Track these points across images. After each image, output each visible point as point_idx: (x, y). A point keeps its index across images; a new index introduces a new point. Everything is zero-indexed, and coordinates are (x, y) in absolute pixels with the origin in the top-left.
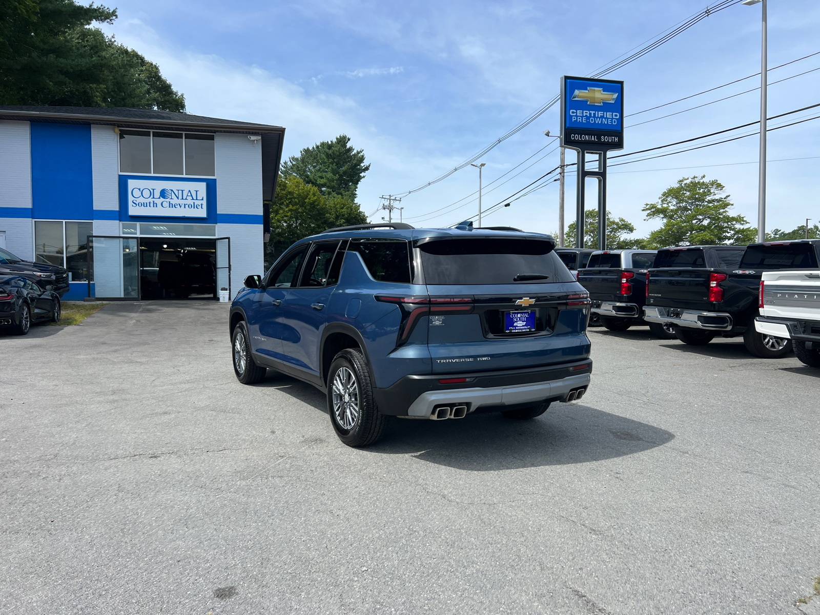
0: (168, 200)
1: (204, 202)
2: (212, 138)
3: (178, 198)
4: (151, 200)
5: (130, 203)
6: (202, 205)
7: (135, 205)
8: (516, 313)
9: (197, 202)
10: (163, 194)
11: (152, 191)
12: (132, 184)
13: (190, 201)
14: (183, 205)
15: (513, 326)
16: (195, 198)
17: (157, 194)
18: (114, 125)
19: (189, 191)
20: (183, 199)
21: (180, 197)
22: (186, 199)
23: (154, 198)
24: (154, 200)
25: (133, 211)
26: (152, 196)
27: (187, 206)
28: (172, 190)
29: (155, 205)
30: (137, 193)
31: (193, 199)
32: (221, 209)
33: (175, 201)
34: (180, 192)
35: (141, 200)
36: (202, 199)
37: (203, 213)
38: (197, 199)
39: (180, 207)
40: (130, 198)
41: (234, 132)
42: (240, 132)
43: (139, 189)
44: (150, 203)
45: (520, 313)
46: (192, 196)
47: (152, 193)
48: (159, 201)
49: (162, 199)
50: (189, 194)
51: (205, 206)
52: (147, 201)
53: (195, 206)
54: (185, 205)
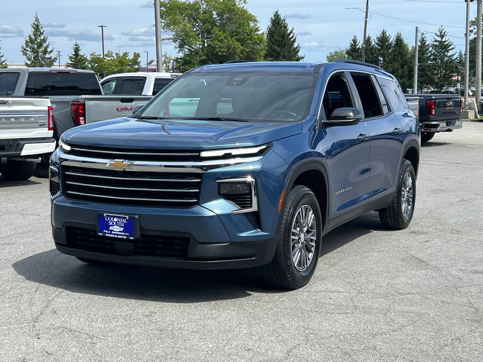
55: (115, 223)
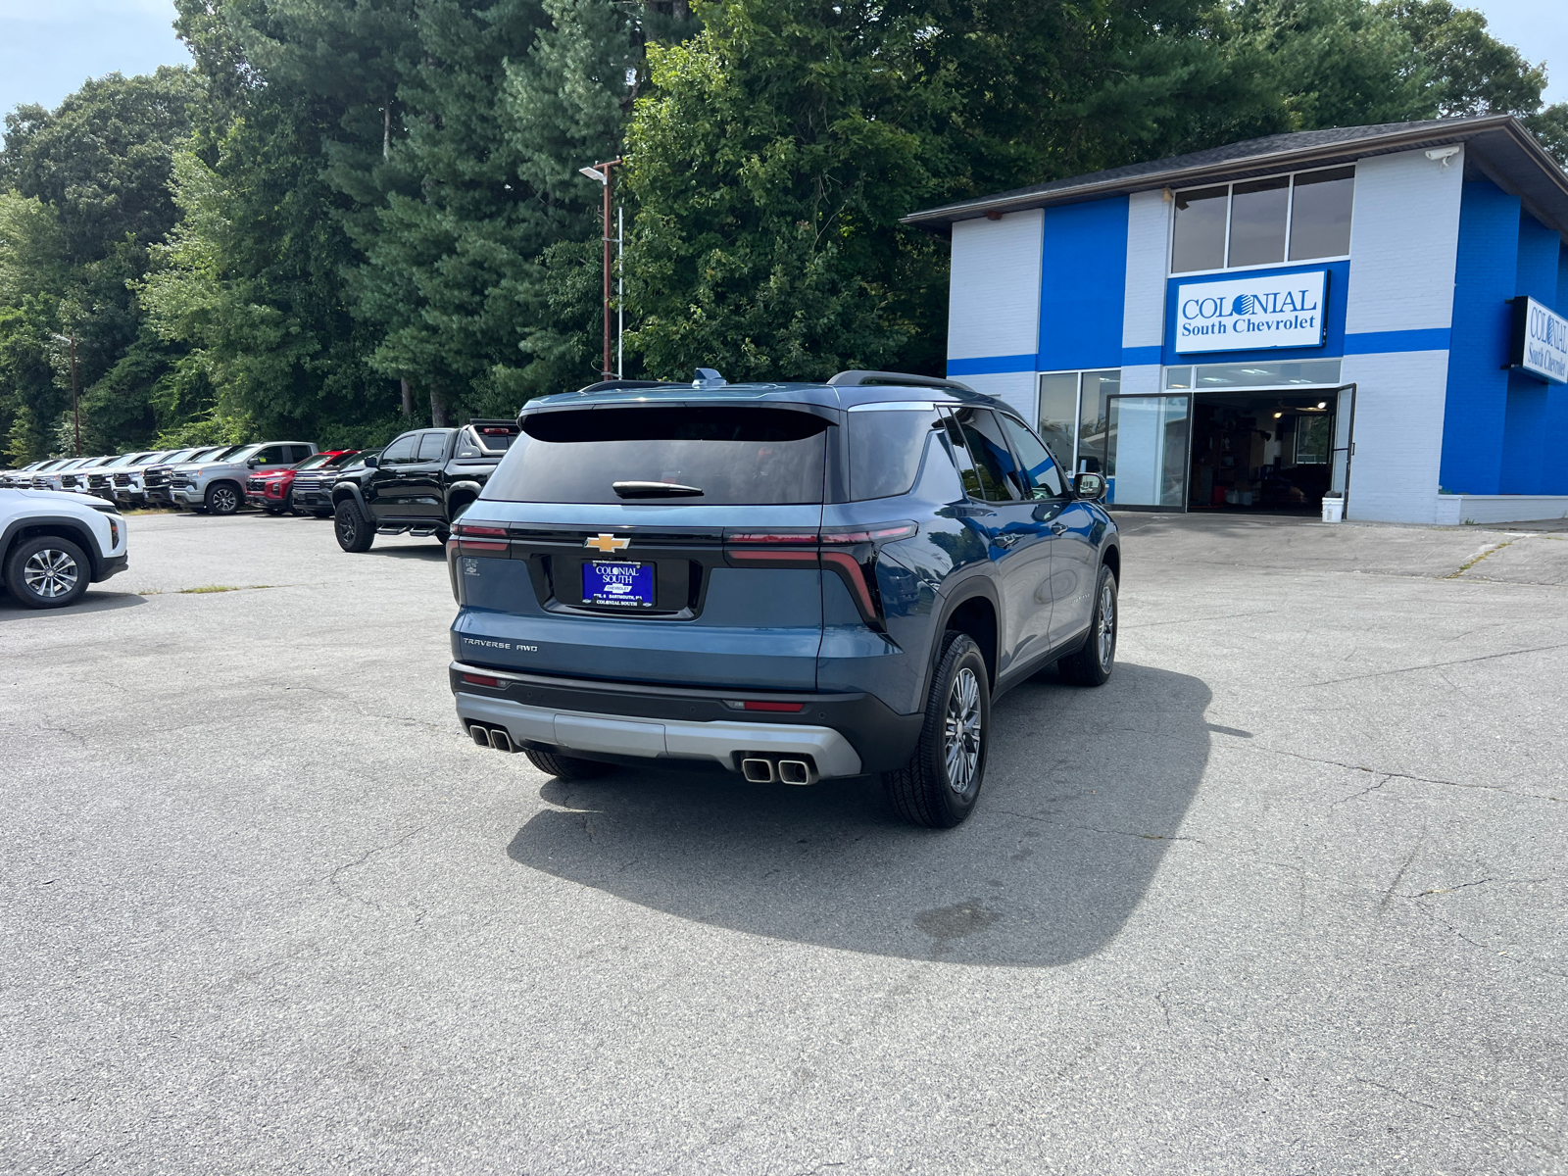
0: (1246, 317)
1: (1318, 314)
2: (1349, 173)
3: (1265, 310)
4: (1215, 320)
5: (1180, 330)
6: (1312, 319)
7: (1186, 333)
8: (608, 565)
9: (1303, 315)
10: (1239, 306)
11: (1218, 302)
12: (1185, 292)
13: (1288, 315)
14: (1275, 325)
15: (603, 593)
16: (1299, 307)
17: (1228, 307)
18: (1162, 187)
19: (1290, 293)
20: (1274, 311)
21: (1270, 308)
22: (1281, 311)
23: (1220, 315)
24: (1220, 319)
25: (1184, 344)
26: (1218, 313)
27: (1281, 325)
28: (1255, 296)
29: (1222, 328)
30: (1192, 310)
31: (1295, 309)
32: (1355, 324)
33: (1260, 317)
34: (1271, 297)
35: (1200, 322)
36: (1314, 308)
37: (1312, 336)
38: (1303, 309)
39: (1269, 327)
40: (1181, 321)
41: (1396, 150)
42: (1410, 148)
43: (1197, 302)
44: (1213, 326)
45: (617, 566)
46: (1293, 303)
47: (1218, 308)
48: (1228, 322)
49: (1236, 316)
50: (1289, 300)
51: (1318, 322)
52: (1209, 323)
53: (1297, 324)
54: (1278, 323)
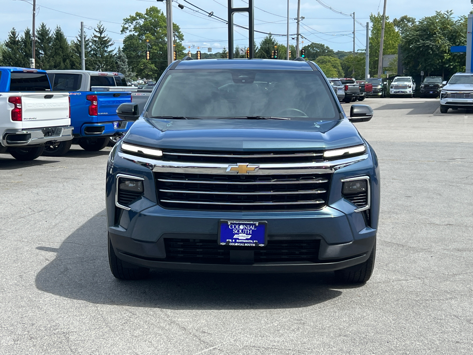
55: (240, 231)
